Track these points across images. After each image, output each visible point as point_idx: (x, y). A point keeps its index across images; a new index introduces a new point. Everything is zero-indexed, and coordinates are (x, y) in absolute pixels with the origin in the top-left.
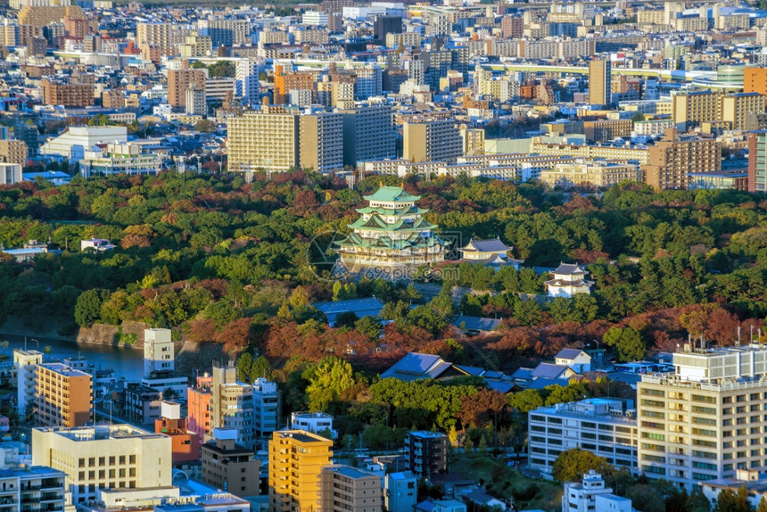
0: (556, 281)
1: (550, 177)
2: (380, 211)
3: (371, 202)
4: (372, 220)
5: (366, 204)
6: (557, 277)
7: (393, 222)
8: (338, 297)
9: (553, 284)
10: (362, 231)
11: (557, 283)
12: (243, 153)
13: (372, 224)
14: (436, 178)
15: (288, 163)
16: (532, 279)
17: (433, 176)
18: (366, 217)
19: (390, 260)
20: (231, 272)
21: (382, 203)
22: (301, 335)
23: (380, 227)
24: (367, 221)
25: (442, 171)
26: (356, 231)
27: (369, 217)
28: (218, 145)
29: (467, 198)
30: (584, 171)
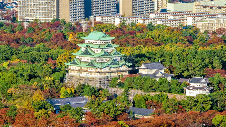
0: (190, 87)
1: (202, 25)
2: (91, 46)
3: (86, 41)
4: (86, 51)
5: (83, 42)
6: (192, 84)
7: (99, 52)
8: (64, 95)
9: (188, 88)
10: (81, 57)
11: (191, 88)
12: (26, 11)
13: (86, 53)
14: (135, 26)
15: (52, 17)
16: (177, 85)
17: (133, 25)
18: (83, 49)
19: (97, 74)
20: (4, 81)
21: (93, 41)
22: (37, 118)
23: (91, 55)
24: (84, 51)
25: (140, 22)
26: (78, 57)
27: (85, 49)
28: (15, 5)
29: (150, 37)
30: (222, 22)
